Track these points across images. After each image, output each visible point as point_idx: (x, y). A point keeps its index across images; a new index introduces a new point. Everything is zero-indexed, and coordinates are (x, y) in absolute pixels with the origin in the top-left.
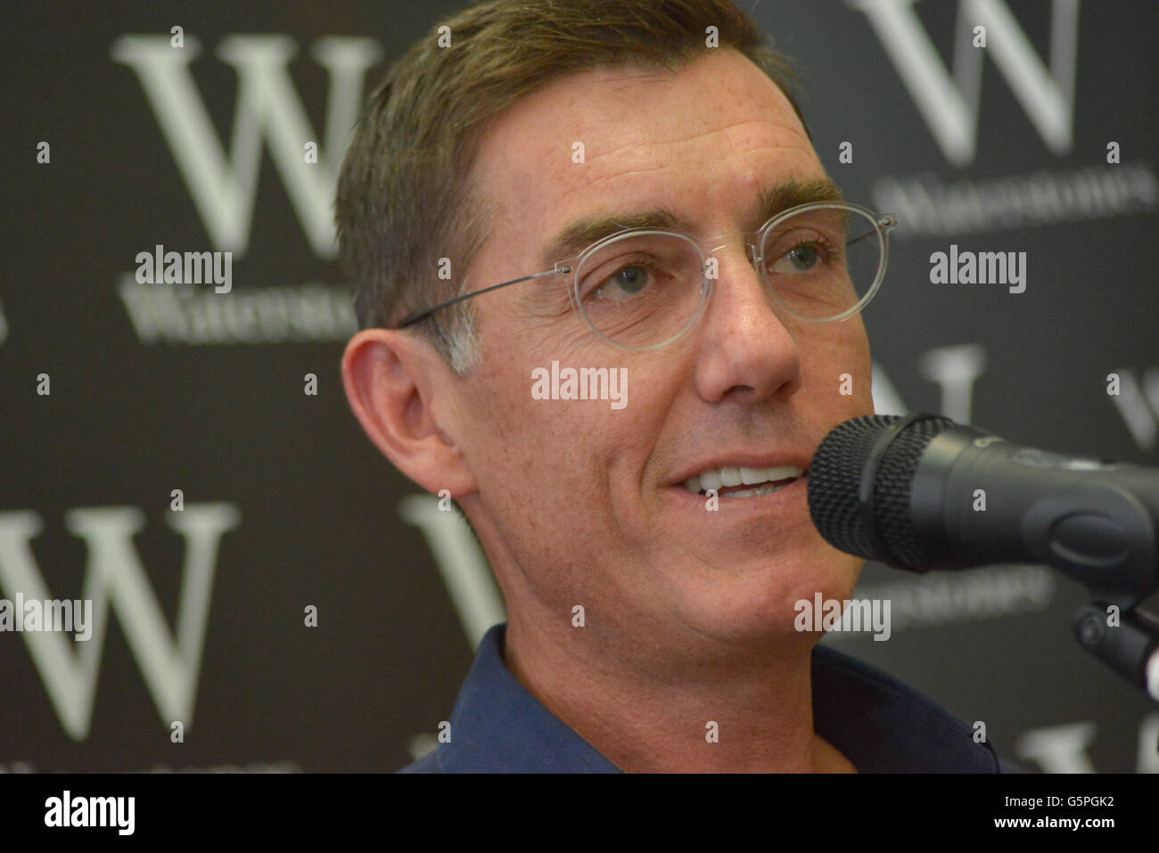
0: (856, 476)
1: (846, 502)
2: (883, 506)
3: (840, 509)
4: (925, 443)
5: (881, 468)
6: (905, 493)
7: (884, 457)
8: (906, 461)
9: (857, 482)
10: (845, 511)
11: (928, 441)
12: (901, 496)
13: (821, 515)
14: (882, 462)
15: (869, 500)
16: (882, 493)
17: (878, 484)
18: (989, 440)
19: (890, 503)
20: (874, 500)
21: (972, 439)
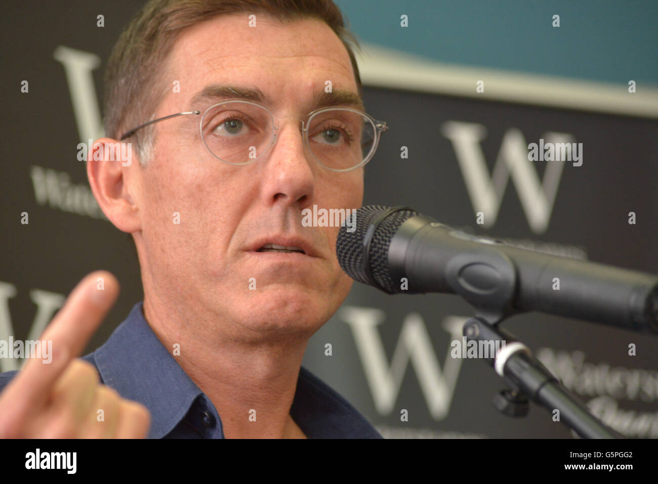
0: (364, 232)
1: (356, 245)
2: (374, 249)
3: (352, 249)
4: (404, 220)
5: (377, 229)
6: (388, 243)
7: (380, 224)
8: (392, 227)
9: (364, 235)
10: (354, 251)
11: (406, 219)
12: (386, 245)
13: (342, 252)
14: (379, 226)
15: (367, 245)
16: (375, 242)
17: (374, 237)
18: (438, 225)
19: (379, 248)
20: (371, 246)
21: (429, 222)
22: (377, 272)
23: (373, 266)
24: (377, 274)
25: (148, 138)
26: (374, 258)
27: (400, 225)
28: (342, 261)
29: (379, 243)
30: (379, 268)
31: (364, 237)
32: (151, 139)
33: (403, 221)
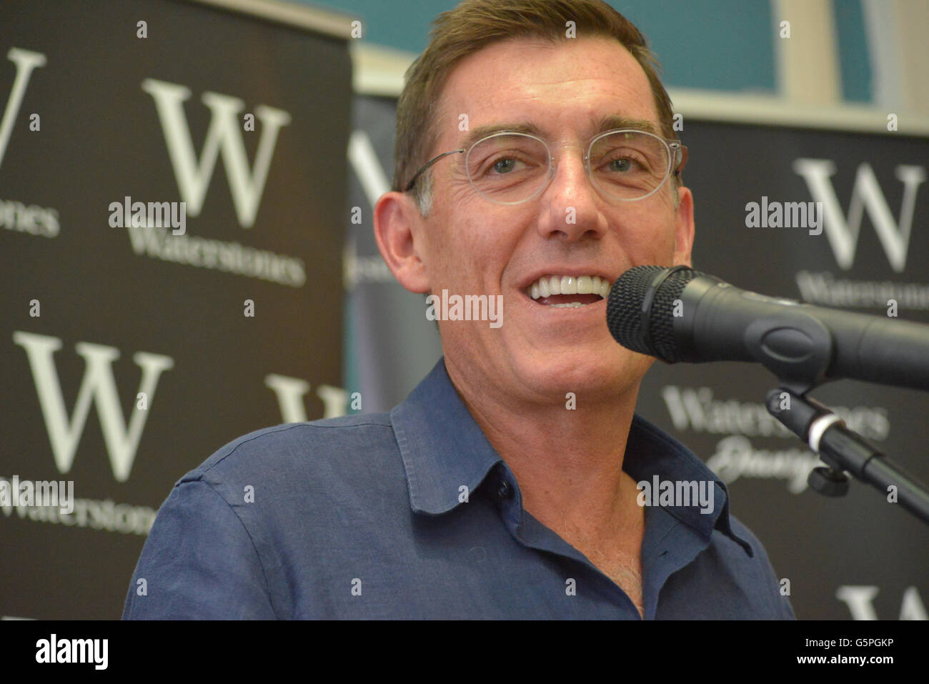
0: (641, 296)
1: (632, 311)
2: (656, 315)
3: (627, 316)
5: (658, 293)
7: (661, 287)
8: (675, 290)
9: (641, 300)
10: (630, 317)
11: (689, 280)
12: (668, 310)
14: (659, 289)
15: (647, 311)
16: (657, 307)
17: (655, 301)
18: (726, 285)
19: (661, 314)
20: (651, 311)
21: (716, 283)
22: (659, 340)
23: (655, 334)
24: (658, 342)
25: (426, 187)
26: (655, 325)
27: (684, 287)
28: (614, 329)
29: (661, 309)
30: (661, 336)
31: (642, 302)
32: (428, 186)
33: (687, 283)
